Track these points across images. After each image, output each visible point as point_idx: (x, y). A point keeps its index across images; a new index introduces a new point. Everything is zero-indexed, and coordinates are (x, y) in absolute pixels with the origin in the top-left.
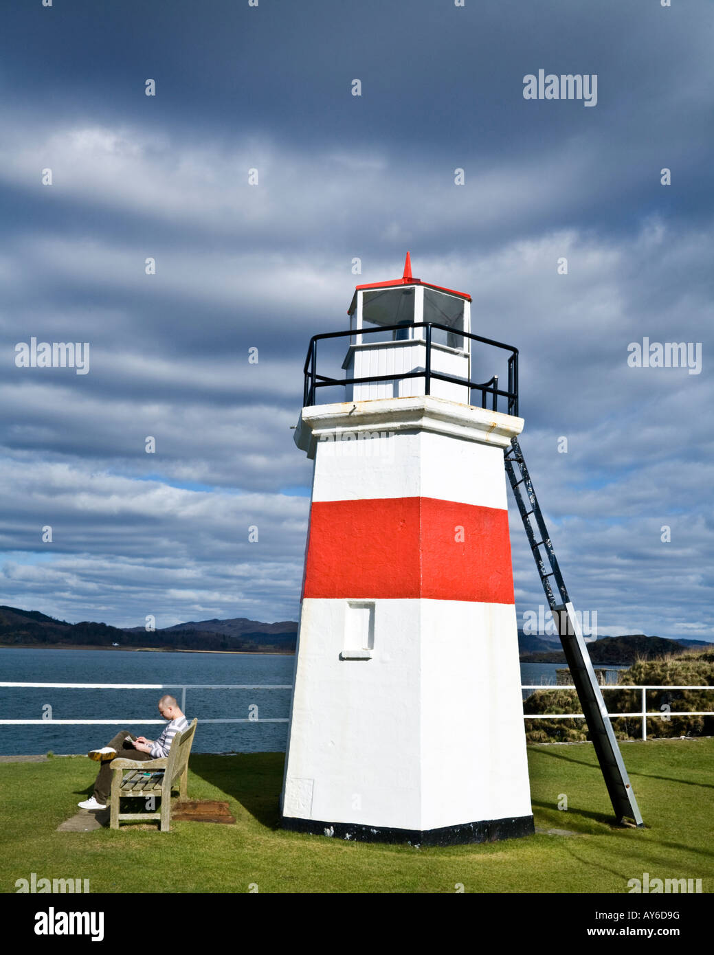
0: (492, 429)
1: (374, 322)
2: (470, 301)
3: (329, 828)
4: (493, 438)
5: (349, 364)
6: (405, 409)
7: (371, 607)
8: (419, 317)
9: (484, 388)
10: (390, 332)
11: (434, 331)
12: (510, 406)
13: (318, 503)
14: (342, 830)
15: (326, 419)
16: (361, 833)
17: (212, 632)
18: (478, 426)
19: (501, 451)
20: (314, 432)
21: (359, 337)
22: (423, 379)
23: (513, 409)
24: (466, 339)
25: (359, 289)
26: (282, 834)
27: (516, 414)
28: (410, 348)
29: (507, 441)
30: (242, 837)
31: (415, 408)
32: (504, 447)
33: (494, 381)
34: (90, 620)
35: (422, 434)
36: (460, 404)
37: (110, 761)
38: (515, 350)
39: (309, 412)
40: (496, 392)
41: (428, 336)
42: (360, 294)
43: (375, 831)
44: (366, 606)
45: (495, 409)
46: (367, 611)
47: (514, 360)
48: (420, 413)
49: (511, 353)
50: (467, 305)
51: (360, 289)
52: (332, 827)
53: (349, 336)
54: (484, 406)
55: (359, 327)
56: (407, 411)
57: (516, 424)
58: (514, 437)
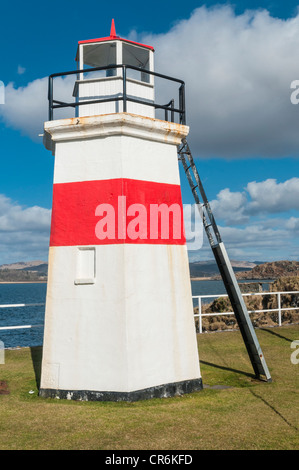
0: (168, 133)
2: (153, 51)
3: (70, 394)
4: (170, 139)
5: (76, 93)
7: (94, 250)
8: (119, 61)
9: (166, 108)
10: (105, 72)
11: (128, 70)
12: (181, 119)
13: (57, 184)
14: (78, 395)
15: (60, 129)
16: (91, 396)
18: (159, 131)
19: (175, 148)
20: (53, 138)
21: (81, 74)
22: (122, 102)
23: (183, 121)
24: (151, 77)
27: (184, 123)
28: (114, 81)
29: (179, 141)
31: (117, 121)
32: (178, 146)
33: (171, 103)
35: (122, 137)
36: (150, 119)
38: (182, 83)
39: (49, 125)
40: (173, 110)
41: (124, 73)
42: (81, 47)
44: (91, 250)
45: (172, 121)
47: (182, 90)
48: (122, 124)
49: (180, 84)
50: (151, 53)
51: (81, 44)
52: (72, 393)
54: (166, 120)
55: (81, 68)
57: (185, 130)
58: (183, 138)
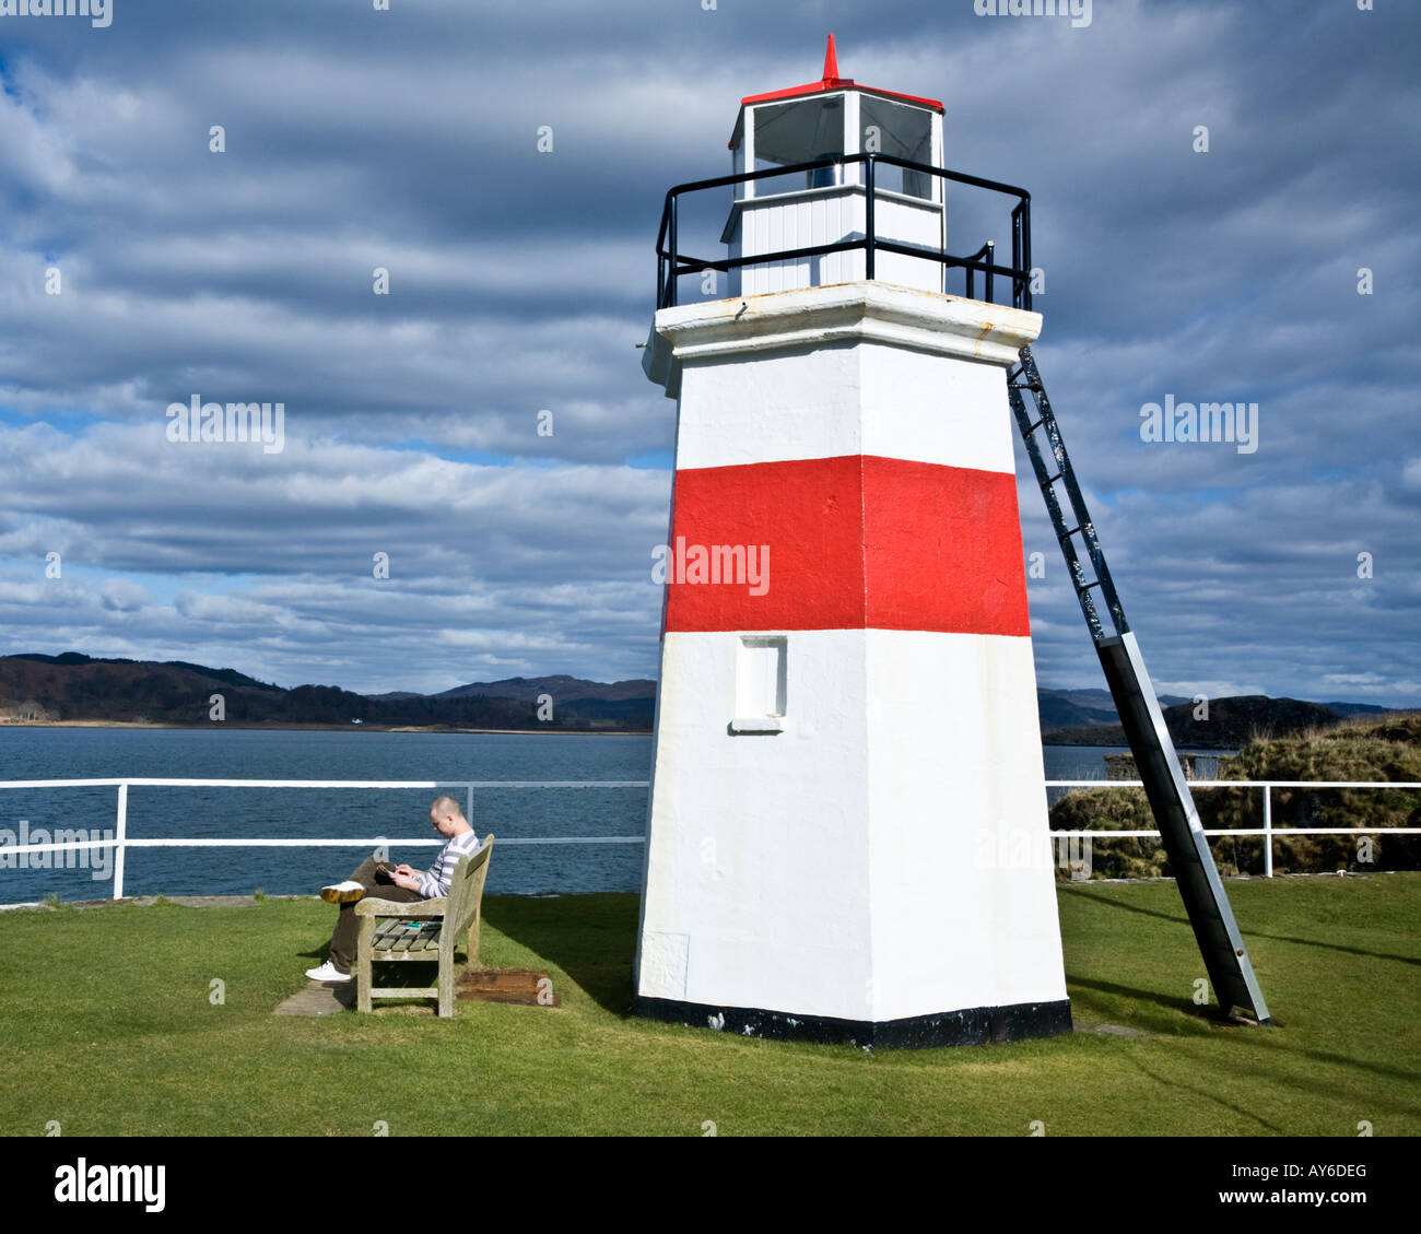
0: (985, 334)
1: (774, 160)
2: (941, 112)
3: (717, 1016)
4: (988, 349)
5: (732, 233)
6: (831, 306)
7: (781, 644)
8: (852, 146)
9: (970, 264)
10: (803, 175)
11: (880, 167)
12: (1016, 293)
13: (686, 472)
14: (737, 1019)
15: (696, 328)
16: (771, 1025)
17: (513, 699)
18: (960, 330)
19: (1002, 373)
20: (677, 351)
21: (749, 186)
22: (863, 251)
23: (1022, 298)
24: (936, 179)
25: (746, 103)
26: (637, 1024)
27: (1028, 306)
28: (838, 200)
29: (1012, 355)
30: (571, 1029)
31: (849, 303)
32: (1007, 365)
33: (987, 251)
34: (316, 682)
35: (862, 346)
36: (929, 293)
37: (354, 904)
38: (1024, 194)
39: (667, 318)
40: (991, 270)
41: (869, 178)
42: (749, 111)
43: (794, 1022)
44: (772, 643)
45: (989, 299)
46: (774, 652)
47: (1022, 212)
48: (858, 311)
49: (1017, 200)
50: (937, 119)
51: (749, 104)
52: (721, 1014)
53: (733, 185)
54: (970, 295)
55: (749, 168)
56: (834, 308)
57: (1028, 323)
58: (1023, 345)
